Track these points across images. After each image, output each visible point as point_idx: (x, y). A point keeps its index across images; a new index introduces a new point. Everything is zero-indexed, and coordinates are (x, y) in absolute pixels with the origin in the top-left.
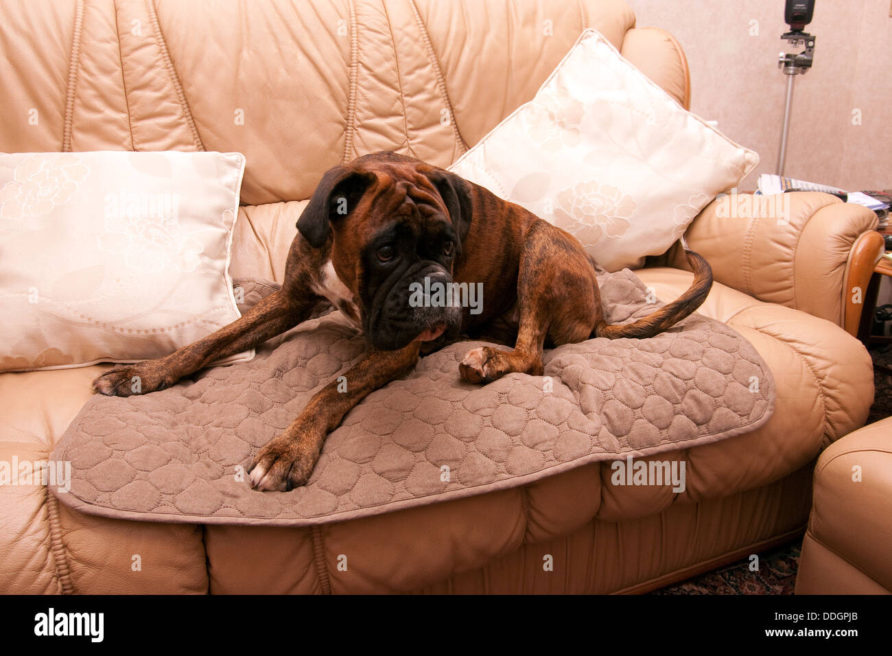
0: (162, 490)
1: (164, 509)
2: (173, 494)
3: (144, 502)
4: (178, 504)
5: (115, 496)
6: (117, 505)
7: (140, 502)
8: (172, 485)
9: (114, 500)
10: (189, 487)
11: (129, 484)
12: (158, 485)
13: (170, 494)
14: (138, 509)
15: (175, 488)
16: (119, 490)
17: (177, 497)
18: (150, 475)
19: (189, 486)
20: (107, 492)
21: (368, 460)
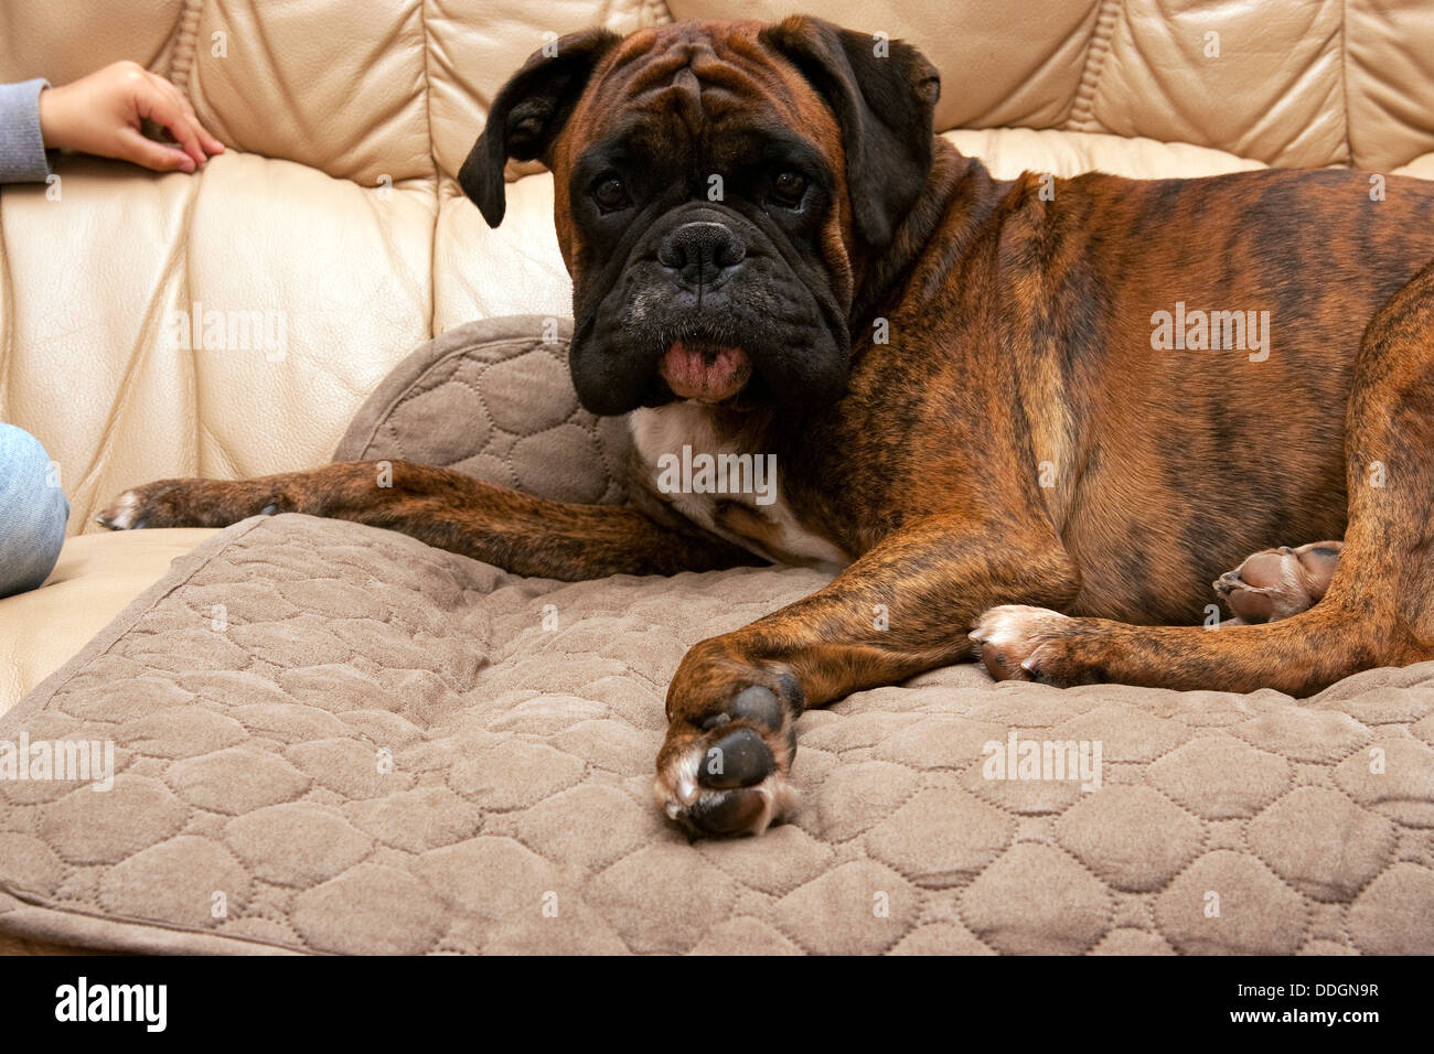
0: (259, 872)
1: (254, 926)
2: (292, 886)
3: (196, 901)
4: (300, 918)
5: (112, 878)
6: (113, 905)
7: (184, 901)
8: (293, 858)
9: (109, 891)
10: (344, 873)
11: (162, 845)
12: (249, 854)
13: (283, 885)
14: (177, 920)
15: (303, 868)
16: (128, 861)
17: (301, 897)
18: (232, 823)
19: (345, 869)
20: (91, 864)
21: (951, 880)
